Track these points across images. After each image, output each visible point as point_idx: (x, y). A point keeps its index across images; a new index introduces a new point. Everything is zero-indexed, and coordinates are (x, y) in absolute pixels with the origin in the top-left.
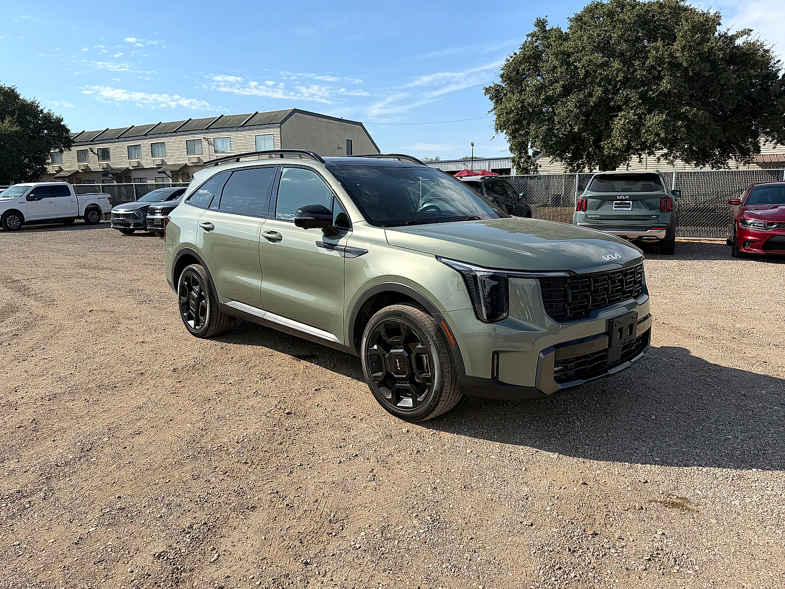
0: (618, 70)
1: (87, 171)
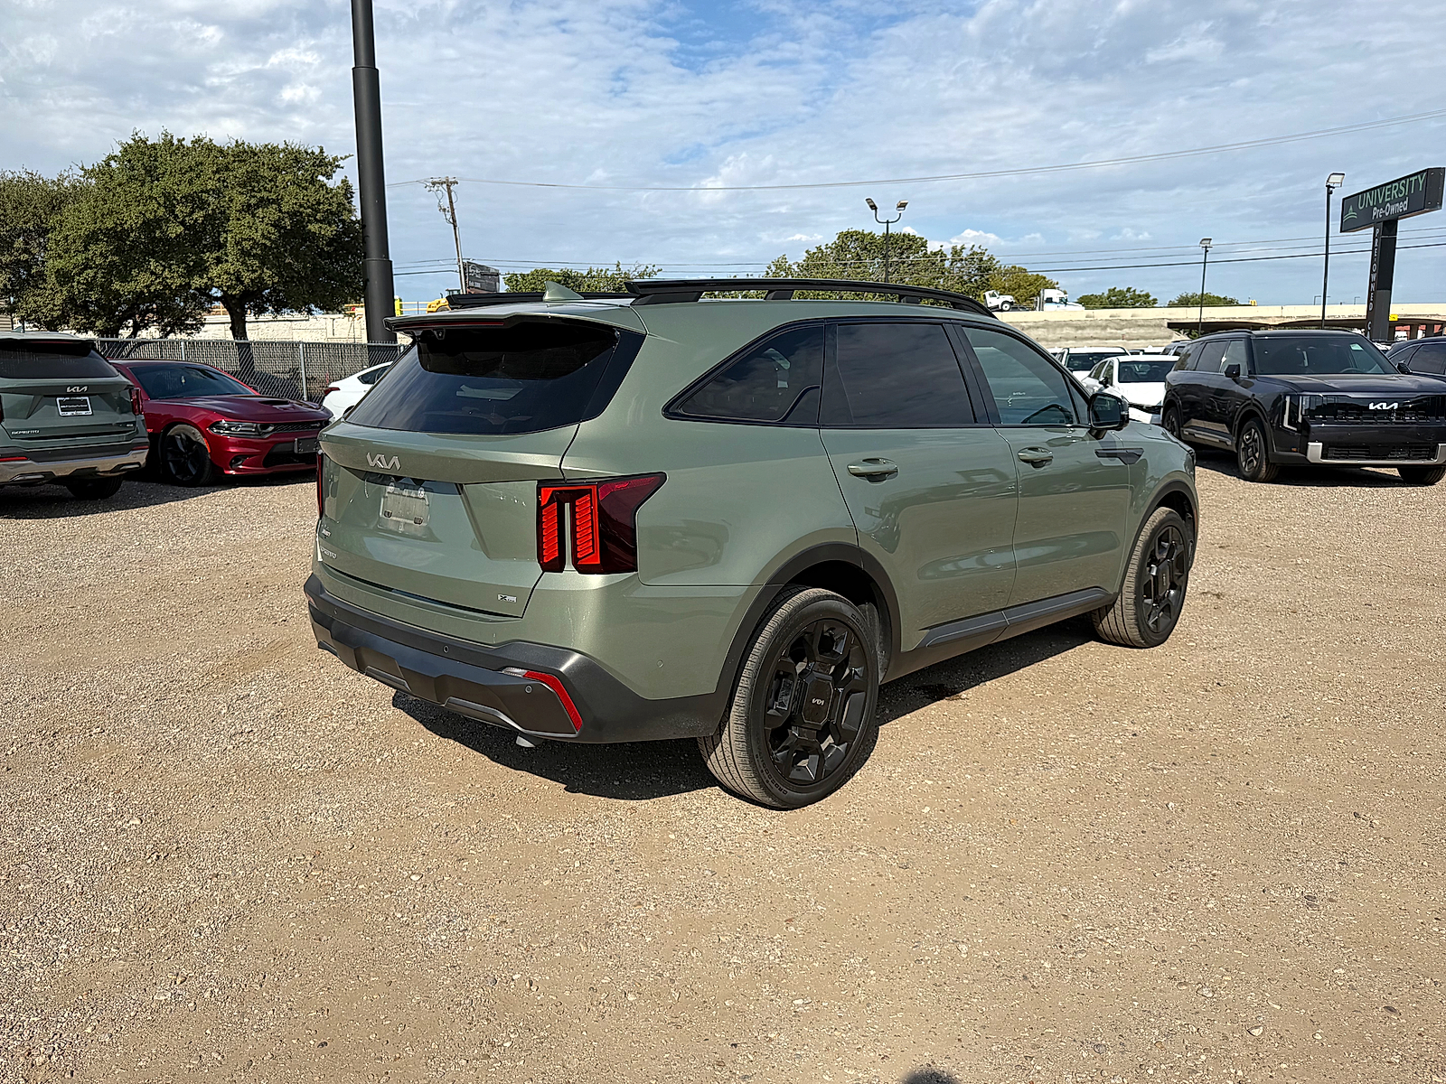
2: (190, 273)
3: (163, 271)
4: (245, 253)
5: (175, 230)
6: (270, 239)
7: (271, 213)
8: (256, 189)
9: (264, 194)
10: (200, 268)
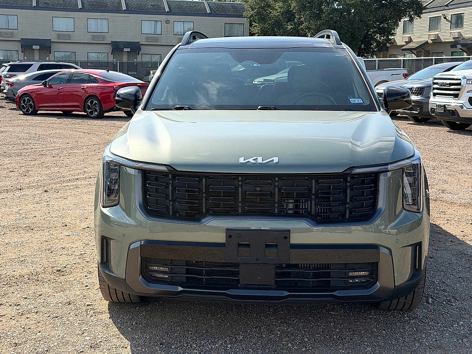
1: (437, 42)
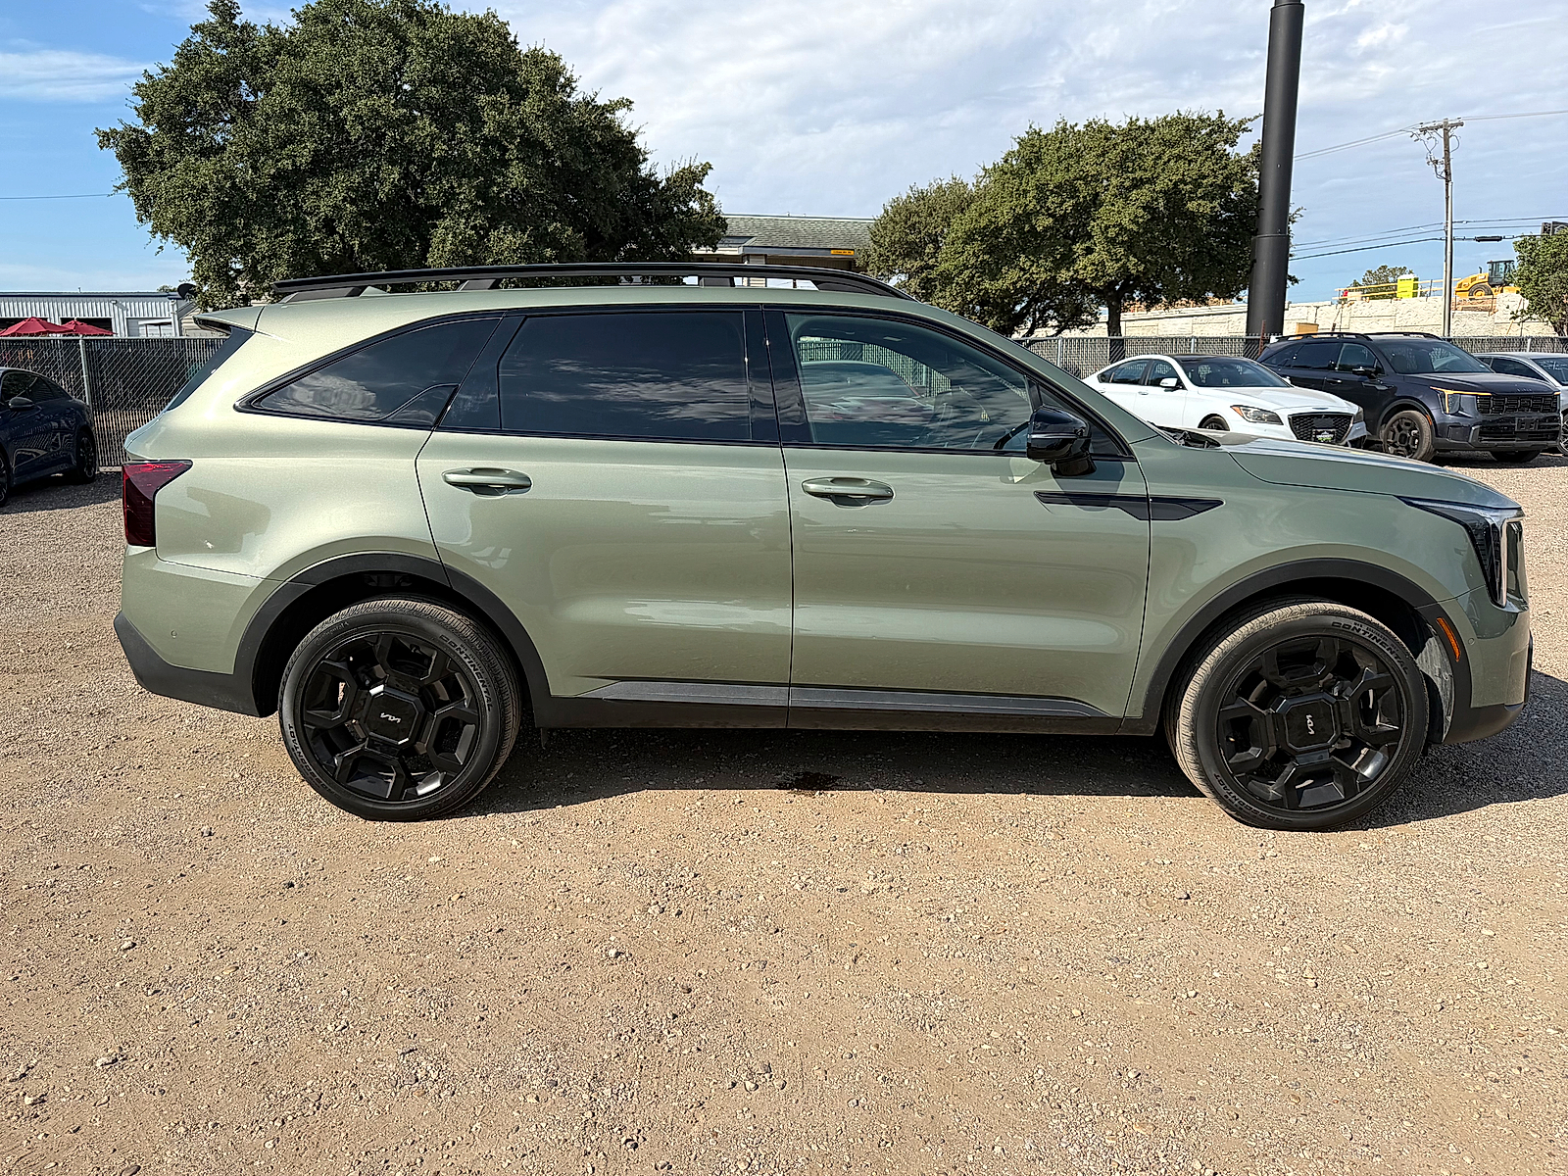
0: (434, 138)
2: (1058, 266)
3: (1032, 266)
4: (1112, 241)
5: (1043, 222)
6: (1137, 223)
7: (1143, 195)
8: (1130, 170)
9: (1138, 174)
10: (1068, 260)
